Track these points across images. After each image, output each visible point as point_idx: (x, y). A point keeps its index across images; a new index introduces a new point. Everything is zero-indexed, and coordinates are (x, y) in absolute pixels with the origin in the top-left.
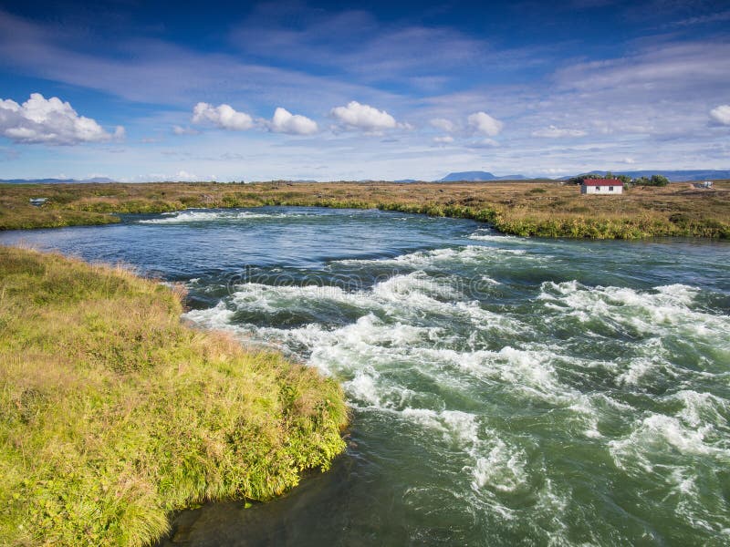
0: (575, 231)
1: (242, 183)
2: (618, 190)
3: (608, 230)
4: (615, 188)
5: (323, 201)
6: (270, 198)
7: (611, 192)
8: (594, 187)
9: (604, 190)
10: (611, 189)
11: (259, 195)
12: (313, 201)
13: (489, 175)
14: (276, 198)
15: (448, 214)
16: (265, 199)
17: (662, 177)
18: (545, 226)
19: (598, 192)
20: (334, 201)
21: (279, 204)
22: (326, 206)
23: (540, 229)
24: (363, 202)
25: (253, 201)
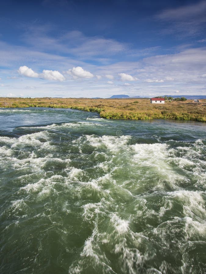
0: (125, 117)
1: (30, 98)
2: (163, 102)
3: (136, 117)
4: (162, 101)
5: (52, 105)
6: (32, 104)
7: (161, 103)
8: (155, 101)
9: (158, 102)
10: (161, 102)
11: (28, 103)
12: (48, 105)
13: (127, 96)
14: (35, 104)
15: (91, 110)
16: (30, 105)
17: (185, 98)
18: (115, 115)
19: (156, 103)
20: (55, 105)
21: (36, 106)
22: (52, 107)
23: (114, 116)
24: (66, 106)
25: (24, 105)
